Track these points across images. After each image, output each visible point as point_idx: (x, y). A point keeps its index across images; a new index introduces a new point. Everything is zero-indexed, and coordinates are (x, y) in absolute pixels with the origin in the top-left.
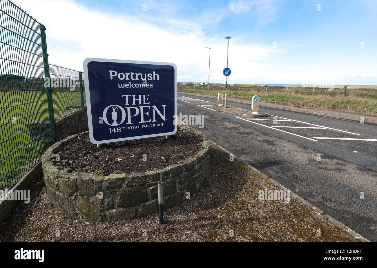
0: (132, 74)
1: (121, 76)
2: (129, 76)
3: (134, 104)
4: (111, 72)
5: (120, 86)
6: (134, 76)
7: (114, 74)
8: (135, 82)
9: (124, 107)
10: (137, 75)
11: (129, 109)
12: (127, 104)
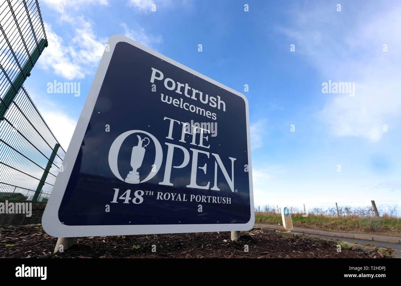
0: (187, 87)
1: (170, 84)
2: (183, 89)
3: (183, 140)
4: (154, 71)
5: (164, 99)
6: (190, 92)
7: (158, 75)
8: (191, 101)
9: (163, 141)
10: (195, 91)
11: (171, 147)
12: (170, 137)
